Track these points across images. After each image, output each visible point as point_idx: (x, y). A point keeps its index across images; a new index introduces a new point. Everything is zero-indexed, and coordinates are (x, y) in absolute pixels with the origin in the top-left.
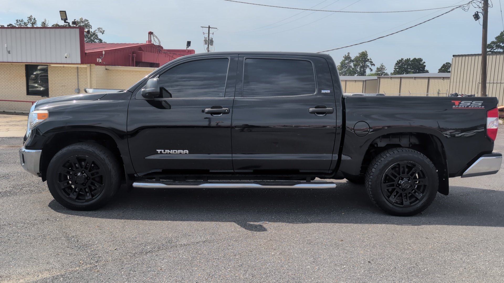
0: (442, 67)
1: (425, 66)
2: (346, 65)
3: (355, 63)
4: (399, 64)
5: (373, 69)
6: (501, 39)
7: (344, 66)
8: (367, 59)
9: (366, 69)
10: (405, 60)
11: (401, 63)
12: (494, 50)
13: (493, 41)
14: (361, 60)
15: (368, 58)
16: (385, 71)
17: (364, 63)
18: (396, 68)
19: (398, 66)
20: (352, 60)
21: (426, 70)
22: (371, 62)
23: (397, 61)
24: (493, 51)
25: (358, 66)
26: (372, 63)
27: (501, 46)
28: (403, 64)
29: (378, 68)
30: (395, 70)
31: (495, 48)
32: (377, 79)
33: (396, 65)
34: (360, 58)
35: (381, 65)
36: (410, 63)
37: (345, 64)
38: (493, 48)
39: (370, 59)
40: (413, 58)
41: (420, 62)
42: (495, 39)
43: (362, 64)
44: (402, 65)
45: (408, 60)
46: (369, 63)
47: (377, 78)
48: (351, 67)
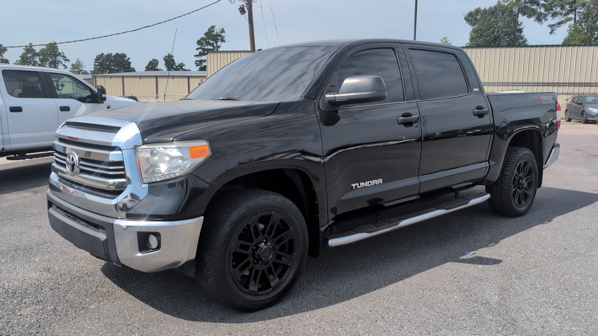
0: (149, 64)
1: (130, 63)
2: (30, 60)
3: (41, 57)
4: (100, 60)
5: (67, 66)
6: (210, 35)
7: (26, 62)
8: (58, 53)
9: (58, 66)
10: (106, 55)
11: (101, 58)
12: (204, 46)
13: (203, 38)
14: (49, 53)
15: (60, 51)
16: (82, 69)
17: (55, 57)
18: (96, 65)
19: (98, 62)
20: (37, 53)
21: (132, 67)
22: (64, 57)
23: (97, 57)
24: (203, 48)
25: (47, 62)
26: (66, 57)
27: (210, 42)
28: (105, 60)
29: (73, 65)
30: (95, 67)
31: (205, 45)
32: (92, 79)
33: (96, 61)
34: (47, 51)
35: (77, 60)
36: (113, 59)
37: (27, 59)
38: (203, 44)
39: (61, 53)
40: (116, 53)
41: (124, 58)
42: (204, 35)
43: (52, 59)
44: (103, 61)
45: (109, 56)
46: (61, 57)
47: (91, 77)
48: (37, 62)
